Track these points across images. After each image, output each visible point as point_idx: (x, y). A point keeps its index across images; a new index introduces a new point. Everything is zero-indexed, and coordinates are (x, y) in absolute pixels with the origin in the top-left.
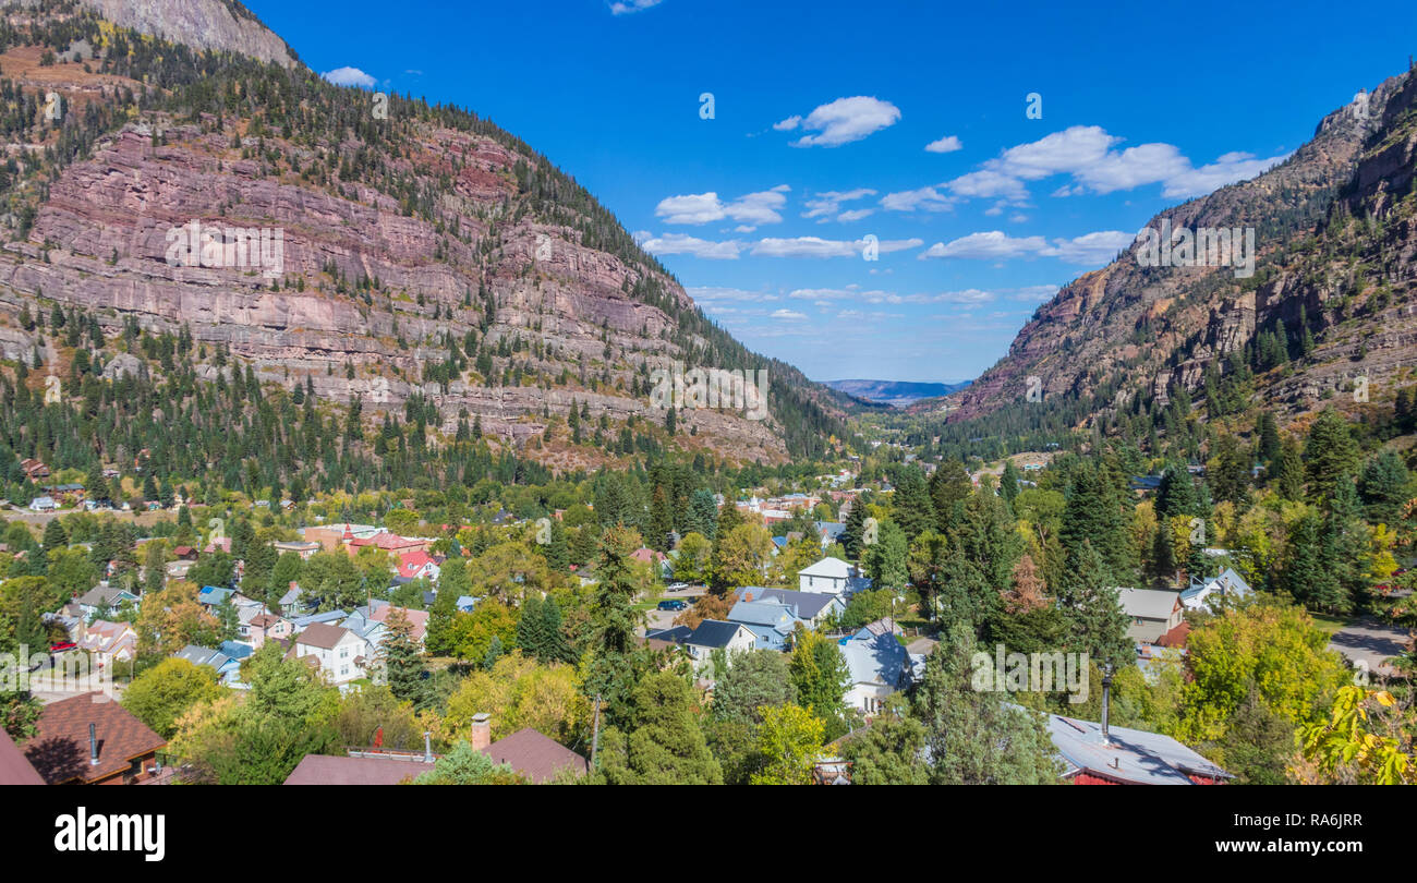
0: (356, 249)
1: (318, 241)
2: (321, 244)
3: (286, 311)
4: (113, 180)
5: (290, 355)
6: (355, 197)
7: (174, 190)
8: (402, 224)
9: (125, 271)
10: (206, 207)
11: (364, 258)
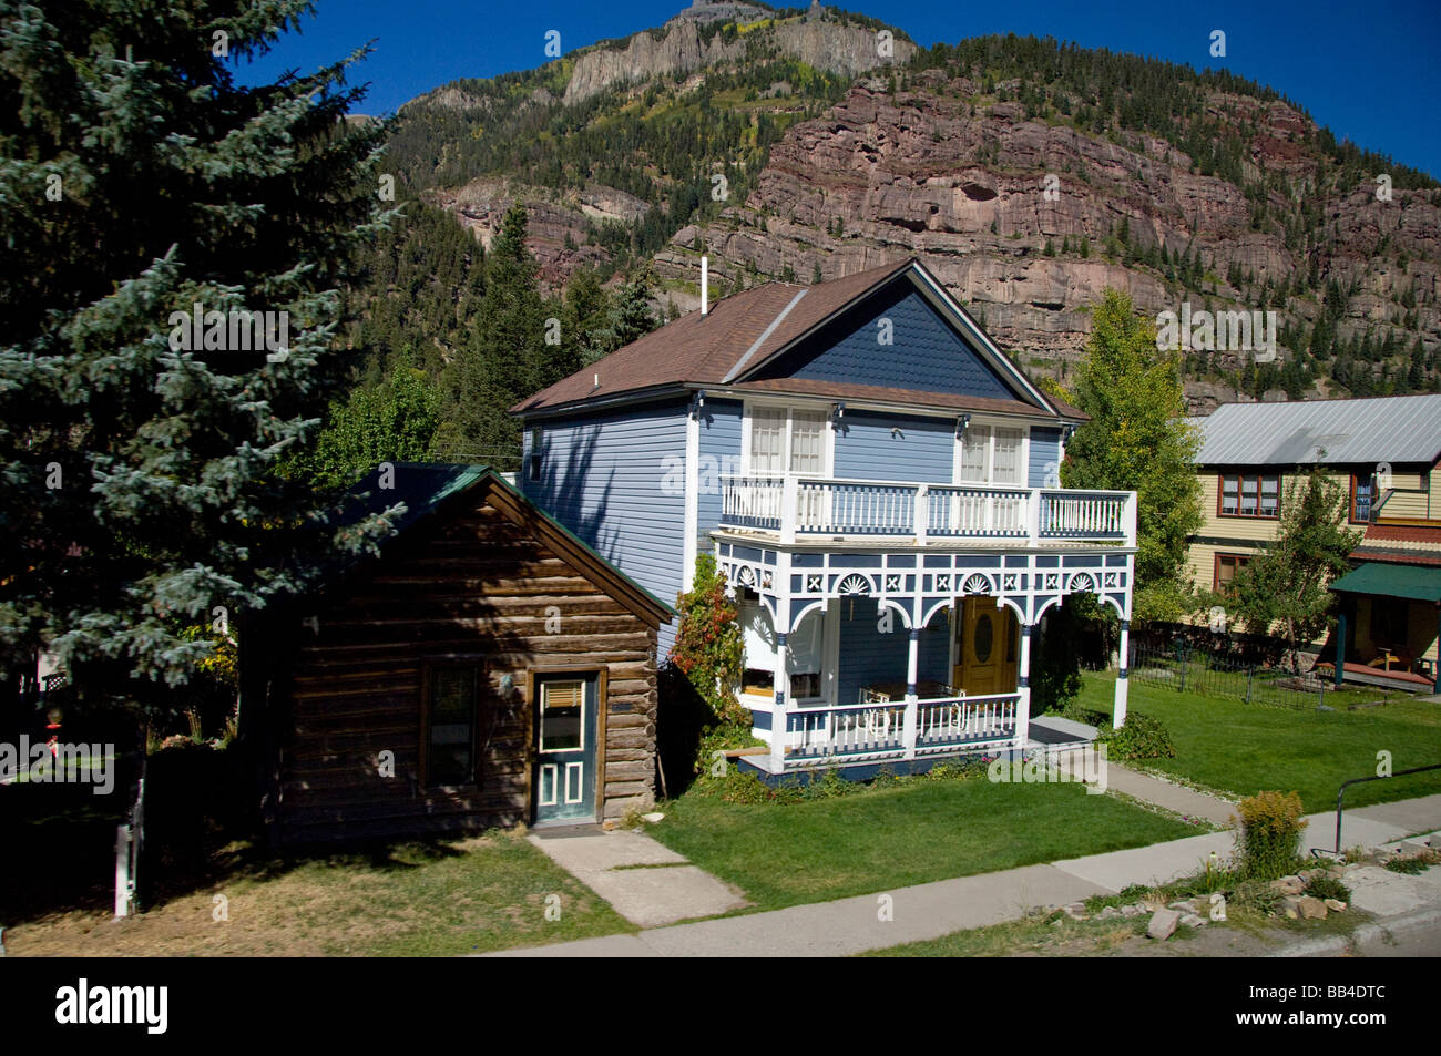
0: (1147, 211)
1: (1102, 195)
2: (1106, 199)
3: (1064, 283)
4: (841, 139)
5: (1069, 345)
6: (1141, 149)
7: (917, 139)
8: (1202, 187)
9: (855, 236)
10: (956, 157)
11: (1157, 223)
